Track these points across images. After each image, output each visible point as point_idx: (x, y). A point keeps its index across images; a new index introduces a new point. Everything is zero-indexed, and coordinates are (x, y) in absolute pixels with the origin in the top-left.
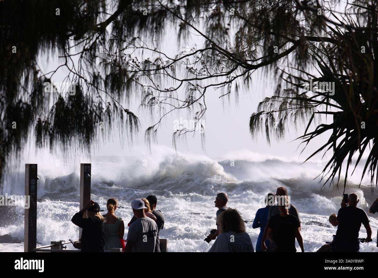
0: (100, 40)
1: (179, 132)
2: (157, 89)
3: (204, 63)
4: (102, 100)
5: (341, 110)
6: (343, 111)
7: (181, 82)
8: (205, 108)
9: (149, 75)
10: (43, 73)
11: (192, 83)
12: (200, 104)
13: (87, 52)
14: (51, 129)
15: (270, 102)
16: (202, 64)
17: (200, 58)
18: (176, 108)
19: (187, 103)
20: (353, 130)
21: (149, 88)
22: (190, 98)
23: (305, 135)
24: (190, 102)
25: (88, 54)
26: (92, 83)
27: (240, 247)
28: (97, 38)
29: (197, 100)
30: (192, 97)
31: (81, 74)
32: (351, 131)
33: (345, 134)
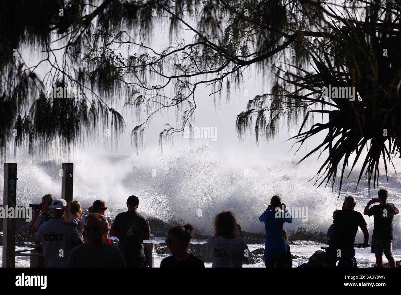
0: (86, 34)
1: (166, 131)
2: (144, 87)
3: (193, 59)
4: (86, 97)
5: (337, 109)
6: (339, 109)
7: (169, 79)
8: (194, 106)
9: (134, 72)
10: (27, 67)
11: (181, 80)
12: (190, 102)
13: (71, 46)
14: (31, 127)
15: (261, 100)
16: (191, 60)
17: (189, 54)
18: (164, 106)
19: (176, 101)
20: (350, 130)
21: (134, 86)
22: (179, 96)
23: (299, 135)
24: (179, 99)
25: (73, 49)
26: (77, 79)
27: (228, 253)
28: (82, 32)
29: (187, 98)
30: (181, 94)
31: (65, 70)
32: (348, 131)
33: (342, 134)
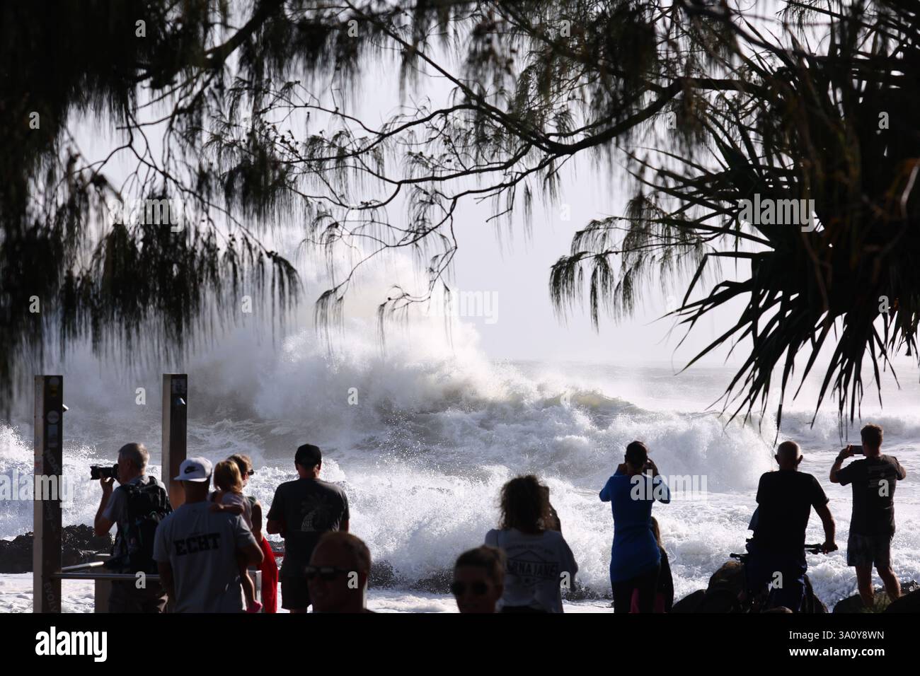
0: (213, 89)
1: (392, 302)
2: (341, 204)
3: (450, 141)
4: (215, 228)
5: (769, 249)
6: (773, 250)
7: (396, 186)
8: (453, 245)
9: (320, 170)
10: (87, 162)
11: (423, 188)
12: (443, 237)
13: (182, 116)
14: (95, 296)
15: (601, 231)
16: (445, 145)
17: (440, 130)
18: (387, 246)
19: (413, 235)
20: (797, 295)
21: (320, 202)
22: (420, 223)
23: (684, 307)
24: (420, 231)
25: (185, 121)
26: (194, 189)
27: (529, 566)
28: (206, 84)
29: (436, 227)
30: (423, 219)
31: (169, 169)
32: (792, 297)
33: (779, 304)
